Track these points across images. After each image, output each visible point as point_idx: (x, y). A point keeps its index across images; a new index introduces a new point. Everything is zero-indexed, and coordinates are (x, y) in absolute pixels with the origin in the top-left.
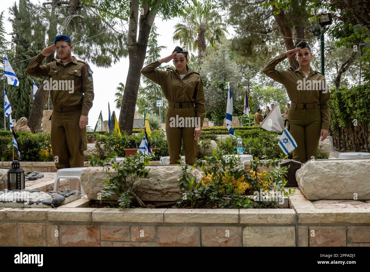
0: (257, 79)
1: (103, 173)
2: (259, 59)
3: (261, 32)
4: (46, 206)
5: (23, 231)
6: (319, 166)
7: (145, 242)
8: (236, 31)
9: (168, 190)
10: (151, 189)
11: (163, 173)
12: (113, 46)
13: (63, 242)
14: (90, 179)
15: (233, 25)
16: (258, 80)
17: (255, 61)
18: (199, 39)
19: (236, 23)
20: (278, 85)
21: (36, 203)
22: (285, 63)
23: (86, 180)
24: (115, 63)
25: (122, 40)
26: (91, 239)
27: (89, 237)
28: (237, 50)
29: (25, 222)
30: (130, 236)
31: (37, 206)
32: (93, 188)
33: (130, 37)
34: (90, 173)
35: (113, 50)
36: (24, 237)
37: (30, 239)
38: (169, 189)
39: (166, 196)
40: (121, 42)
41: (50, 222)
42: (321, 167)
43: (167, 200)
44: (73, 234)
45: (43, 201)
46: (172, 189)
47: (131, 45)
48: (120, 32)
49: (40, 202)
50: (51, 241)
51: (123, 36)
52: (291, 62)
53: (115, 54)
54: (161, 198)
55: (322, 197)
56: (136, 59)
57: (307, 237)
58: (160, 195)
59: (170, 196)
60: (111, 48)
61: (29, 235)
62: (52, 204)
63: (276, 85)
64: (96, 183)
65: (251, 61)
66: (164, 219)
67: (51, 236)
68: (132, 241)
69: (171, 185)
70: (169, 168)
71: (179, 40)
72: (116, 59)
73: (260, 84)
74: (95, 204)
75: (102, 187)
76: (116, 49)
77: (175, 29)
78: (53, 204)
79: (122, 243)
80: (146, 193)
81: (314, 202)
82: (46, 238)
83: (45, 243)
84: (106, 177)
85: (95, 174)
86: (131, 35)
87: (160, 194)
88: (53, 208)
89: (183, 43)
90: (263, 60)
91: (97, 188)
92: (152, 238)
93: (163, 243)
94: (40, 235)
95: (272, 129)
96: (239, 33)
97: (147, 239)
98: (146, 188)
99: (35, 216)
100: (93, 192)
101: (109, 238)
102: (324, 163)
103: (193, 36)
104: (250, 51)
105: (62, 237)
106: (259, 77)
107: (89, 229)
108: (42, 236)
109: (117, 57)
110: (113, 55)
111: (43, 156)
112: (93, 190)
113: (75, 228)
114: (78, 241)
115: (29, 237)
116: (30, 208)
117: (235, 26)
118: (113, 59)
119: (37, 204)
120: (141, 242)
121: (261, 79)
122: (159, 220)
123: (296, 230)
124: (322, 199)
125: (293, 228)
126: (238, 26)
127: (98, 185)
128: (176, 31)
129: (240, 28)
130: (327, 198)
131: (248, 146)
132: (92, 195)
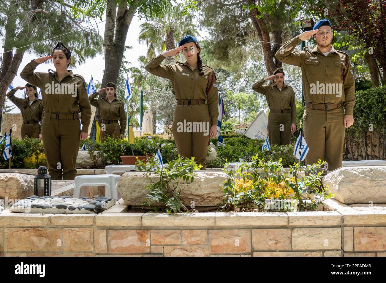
0: (228, 84)
1: (142, 178)
2: (233, 63)
3: (238, 35)
4: (89, 211)
5: (69, 236)
6: (354, 171)
7: (196, 245)
8: (210, 33)
9: (208, 195)
10: (192, 194)
11: (203, 179)
12: (79, 45)
13: (112, 246)
14: (129, 184)
15: (207, 26)
16: (228, 86)
17: (229, 65)
18: (167, 40)
19: (211, 25)
20: (249, 91)
21: (78, 208)
22: (256, 68)
23: (123, 185)
24: (80, 64)
25: (89, 38)
26: (141, 243)
27: (139, 241)
28: (213, 53)
29: (71, 228)
30: (181, 239)
31: (79, 211)
32: (131, 193)
33: (107, 36)
34: (129, 179)
35: (79, 50)
36: (70, 243)
37: (77, 245)
38: (210, 194)
39: (206, 201)
40: (87, 41)
41: (98, 227)
42: (357, 173)
43: (207, 205)
44: (122, 238)
45: (85, 206)
46: (212, 194)
47: (108, 46)
48: (86, 30)
49: (82, 208)
50: (99, 246)
51: (90, 34)
52: (268, 67)
53: (81, 54)
54: (201, 203)
55: (357, 201)
56: (112, 60)
57: (352, 237)
58: (200, 201)
59: (210, 201)
60: (77, 47)
61: (76, 240)
62: (94, 210)
63: (247, 91)
64: (135, 188)
65: (226, 65)
66: (215, 223)
67: (99, 241)
68: (183, 245)
69: (212, 191)
70: (209, 174)
71: (145, 41)
72: (82, 60)
73: (230, 89)
74: (132, 210)
75: (141, 192)
76: (82, 49)
77: (141, 29)
78: (96, 210)
79: (173, 246)
80: (186, 198)
81: (350, 206)
82: (93, 243)
83: (92, 249)
84: (145, 182)
85: (133, 179)
86: (108, 35)
87: (200, 199)
88: (95, 213)
89: (150, 43)
90: (238, 64)
91: (136, 193)
92: (204, 241)
93: (215, 246)
94: (87, 241)
95: (256, 138)
96: (213, 35)
97: (199, 242)
98: (187, 193)
99: (82, 221)
100: (131, 198)
101: (160, 242)
102: (358, 169)
103: (161, 36)
104: (226, 55)
105: (111, 242)
106: (229, 82)
107: (138, 233)
108: (90, 241)
109: (82, 57)
110: (78, 55)
111: (30, 163)
112: (132, 195)
113: (124, 233)
114: (128, 245)
115: (76, 243)
116: (72, 213)
117: (209, 28)
118: (78, 59)
119: (79, 210)
120: (192, 245)
121: (231, 84)
122: (210, 223)
123: (342, 231)
124: (357, 202)
125: (339, 230)
126: (213, 28)
127: (137, 190)
128: (142, 31)
129: (215, 31)
130: (362, 202)
131: (249, 154)
132: (130, 200)
